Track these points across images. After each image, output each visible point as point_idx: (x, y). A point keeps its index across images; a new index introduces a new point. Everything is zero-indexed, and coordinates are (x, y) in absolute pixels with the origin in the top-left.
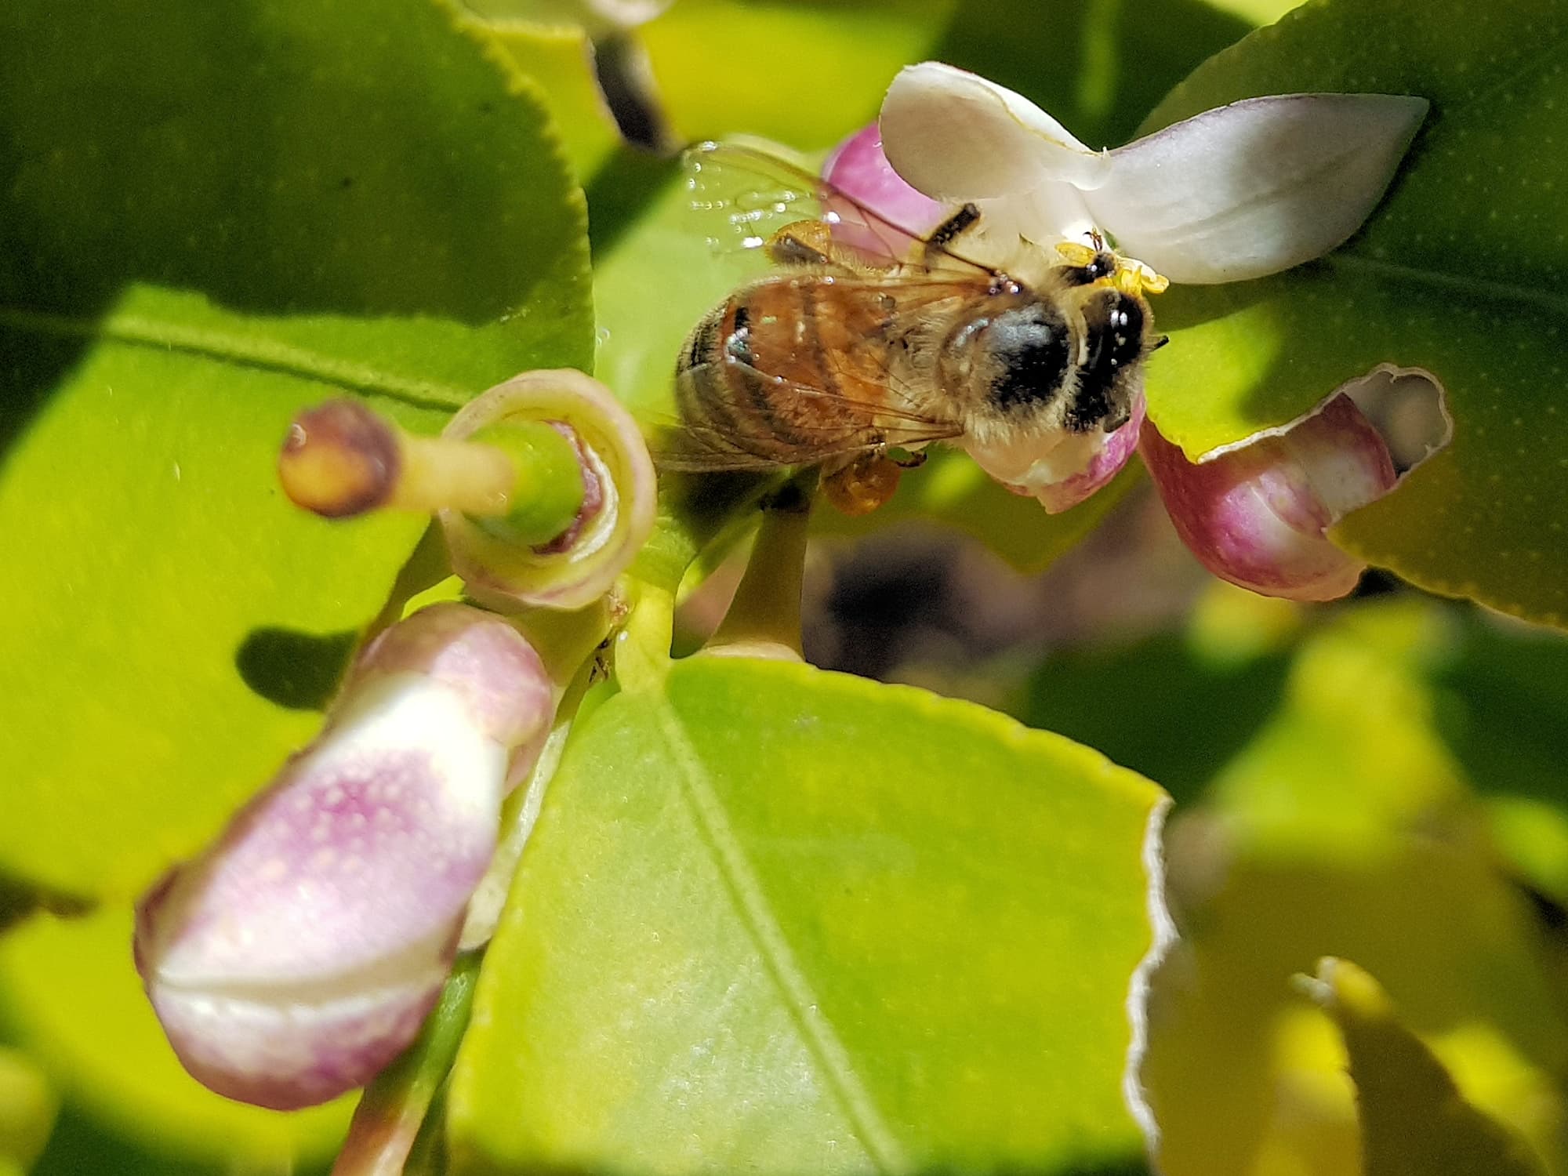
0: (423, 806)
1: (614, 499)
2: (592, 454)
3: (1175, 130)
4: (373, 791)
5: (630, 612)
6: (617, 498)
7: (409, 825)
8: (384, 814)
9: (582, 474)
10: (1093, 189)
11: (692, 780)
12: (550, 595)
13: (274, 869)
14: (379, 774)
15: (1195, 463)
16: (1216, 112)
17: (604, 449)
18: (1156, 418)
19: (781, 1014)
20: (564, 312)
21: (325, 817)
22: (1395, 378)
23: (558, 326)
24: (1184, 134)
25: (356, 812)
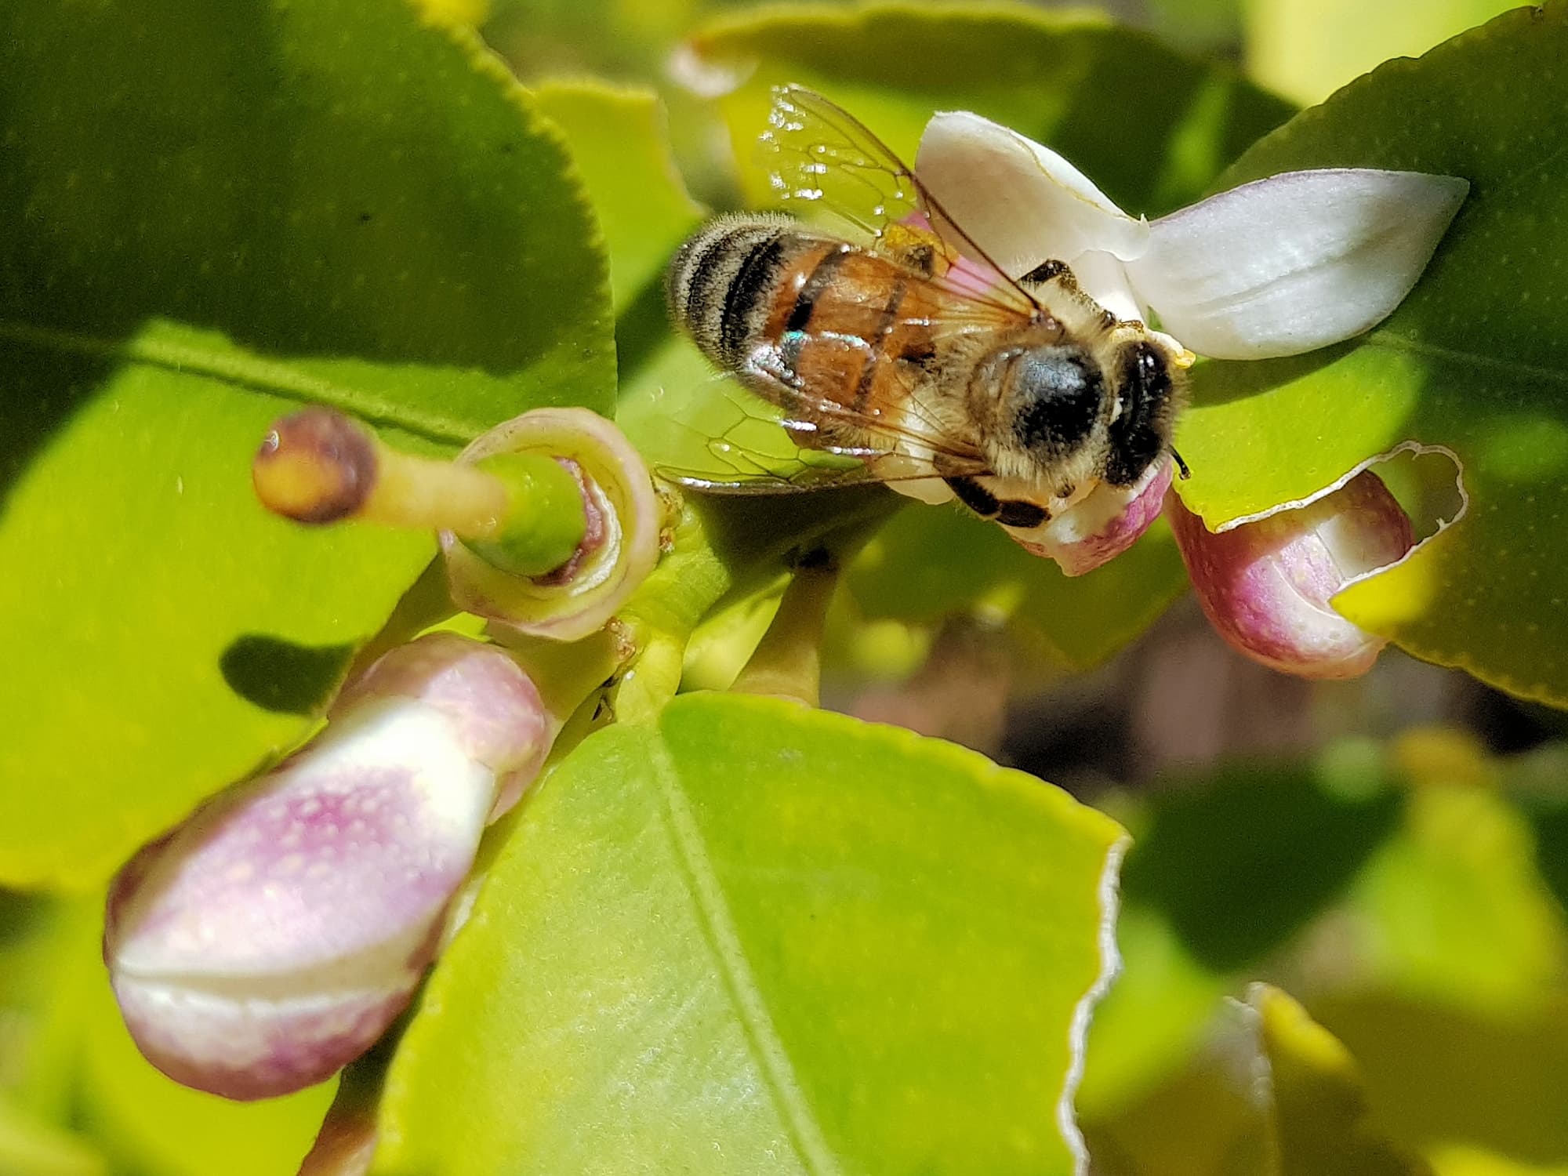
0: (399, 820)
1: (617, 536)
2: (598, 491)
3: (1215, 202)
4: (349, 805)
5: (638, 652)
6: (620, 534)
7: (383, 837)
8: (358, 826)
9: (585, 509)
10: (1131, 260)
11: (674, 806)
12: (547, 625)
13: (242, 871)
14: (358, 789)
15: (1213, 532)
16: (1255, 184)
17: (610, 488)
18: (1181, 489)
19: (734, 1027)
20: (586, 356)
21: (298, 827)
22: (1417, 455)
23: (578, 368)
24: (1222, 205)
25: (331, 822)
